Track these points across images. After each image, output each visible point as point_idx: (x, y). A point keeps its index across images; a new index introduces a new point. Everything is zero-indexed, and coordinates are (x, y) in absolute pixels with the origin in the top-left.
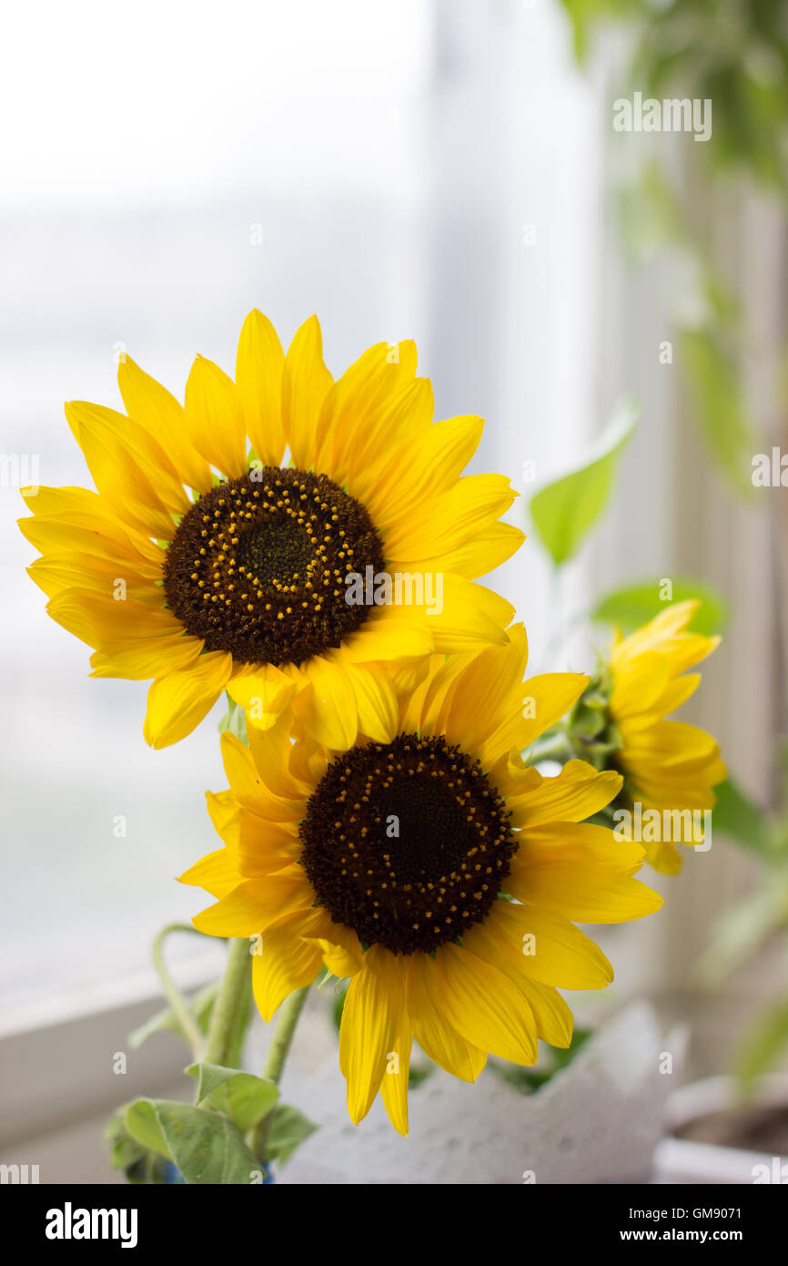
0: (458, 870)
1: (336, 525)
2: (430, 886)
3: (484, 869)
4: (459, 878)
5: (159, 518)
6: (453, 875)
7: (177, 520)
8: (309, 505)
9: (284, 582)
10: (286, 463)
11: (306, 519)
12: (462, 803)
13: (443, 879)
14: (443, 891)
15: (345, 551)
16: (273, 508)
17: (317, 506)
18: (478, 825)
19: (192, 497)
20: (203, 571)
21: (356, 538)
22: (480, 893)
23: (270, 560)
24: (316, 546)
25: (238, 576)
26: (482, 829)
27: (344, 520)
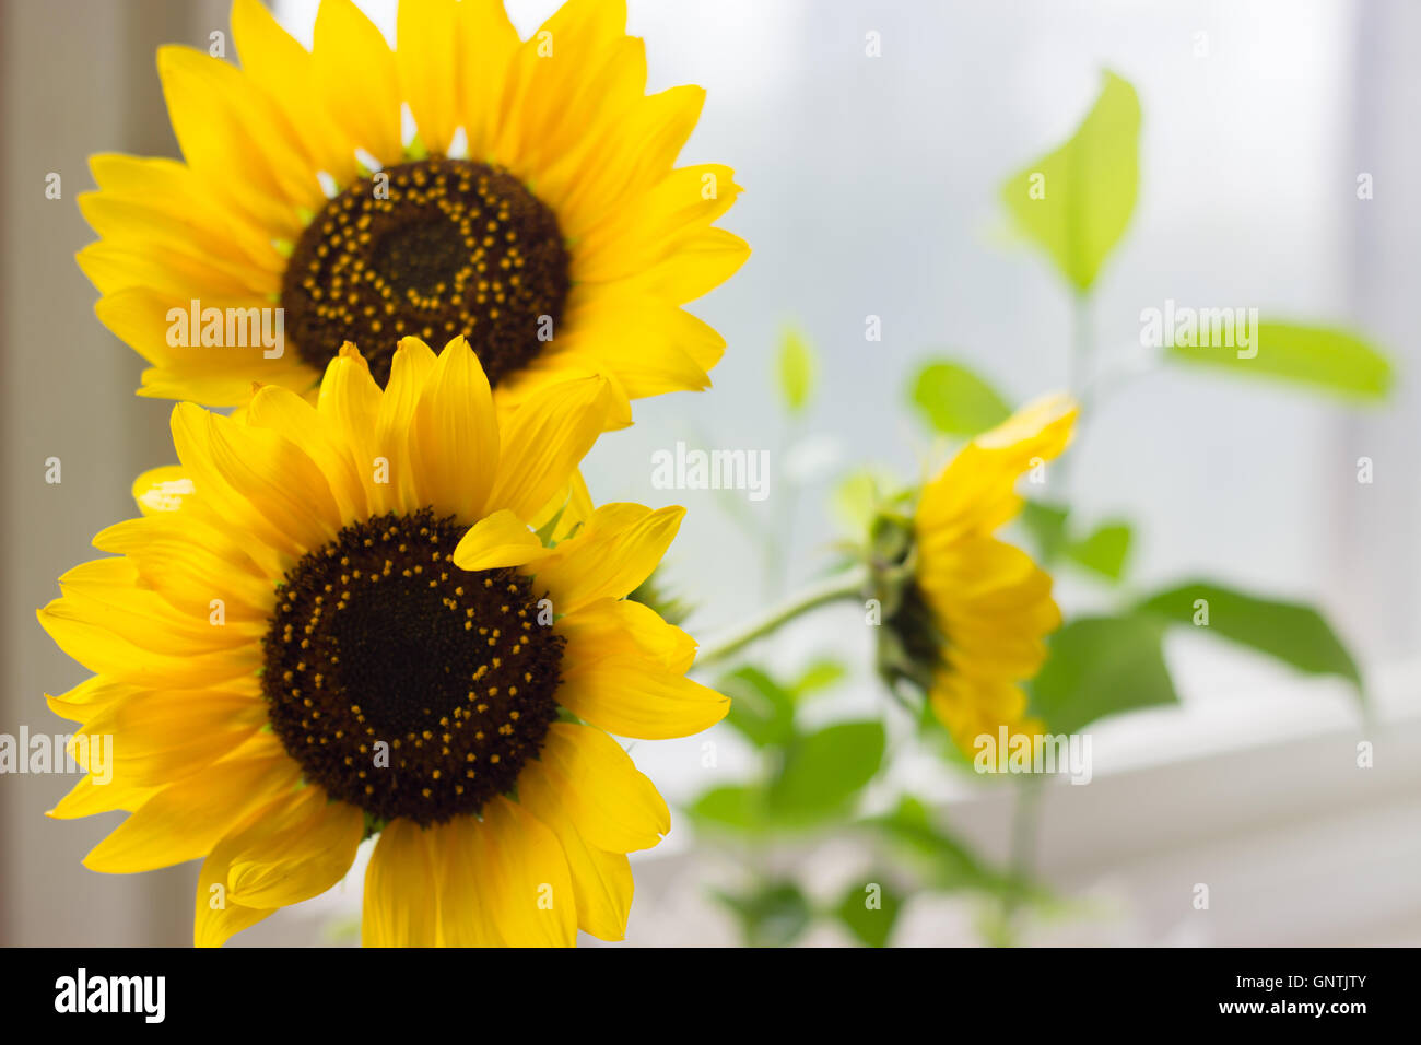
0: (465, 704)
1: (504, 227)
2: (427, 735)
3: (503, 691)
4: (467, 714)
5: (282, 213)
6: (457, 712)
7: (305, 217)
8: (472, 198)
9: (423, 294)
10: (458, 149)
11: (465, 214)
12: (453, 605)
13: (444, 721)
14: (446, 738)
15: (512, 259)
16: (421, 200)
17: (482, 200)
18: (483, 631)
19: (330, 188)
20: (323, 279)
21: (531, 245)
22: (508, 726)
23: (415, 269)
24: (473, 250)
25: (365, 288)
26: (490, 635)
27: (516, 222)
